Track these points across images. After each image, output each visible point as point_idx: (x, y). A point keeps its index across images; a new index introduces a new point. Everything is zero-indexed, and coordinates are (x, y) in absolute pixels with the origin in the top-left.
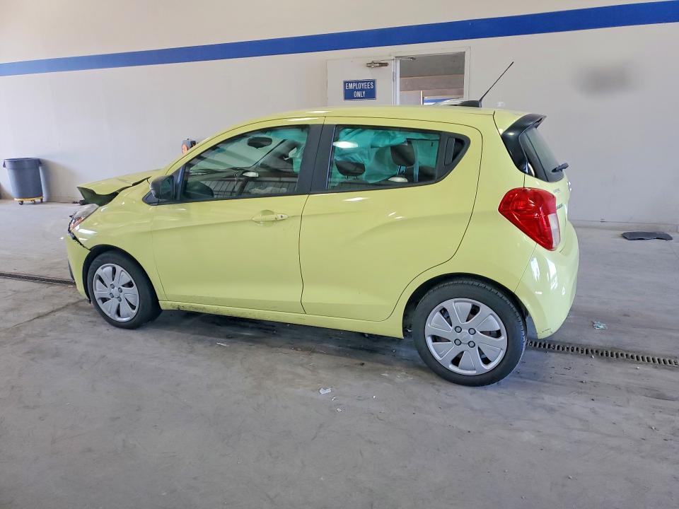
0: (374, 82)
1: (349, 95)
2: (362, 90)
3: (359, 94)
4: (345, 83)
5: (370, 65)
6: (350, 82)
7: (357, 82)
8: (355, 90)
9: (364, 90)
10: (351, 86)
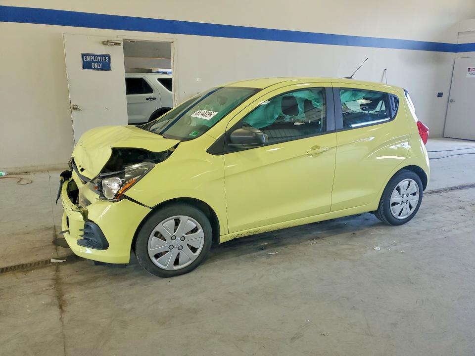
0: (109, 56)
1: (87, 66)
2: (99, 62)
3: (96, 66)
4: (83, 55)
5: (105, 43)
6: (88, 55)
7: (95, 56)
8: (92, 61)
9: (100, 62)
10: (88, 58)
